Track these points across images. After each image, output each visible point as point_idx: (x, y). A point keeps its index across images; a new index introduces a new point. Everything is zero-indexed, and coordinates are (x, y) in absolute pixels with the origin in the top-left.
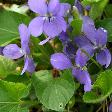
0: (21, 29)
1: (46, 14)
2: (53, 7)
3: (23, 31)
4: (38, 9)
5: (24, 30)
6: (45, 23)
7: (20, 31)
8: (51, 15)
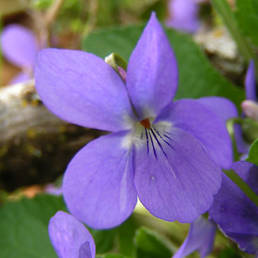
0: (59, 235)
1: (126, 117)
2: (148, 80)
3: (66, 238)
4: (89, 104)
5: (71, 234)
6: (139, 169)
7: (58, 243)
8: (151, 114)
